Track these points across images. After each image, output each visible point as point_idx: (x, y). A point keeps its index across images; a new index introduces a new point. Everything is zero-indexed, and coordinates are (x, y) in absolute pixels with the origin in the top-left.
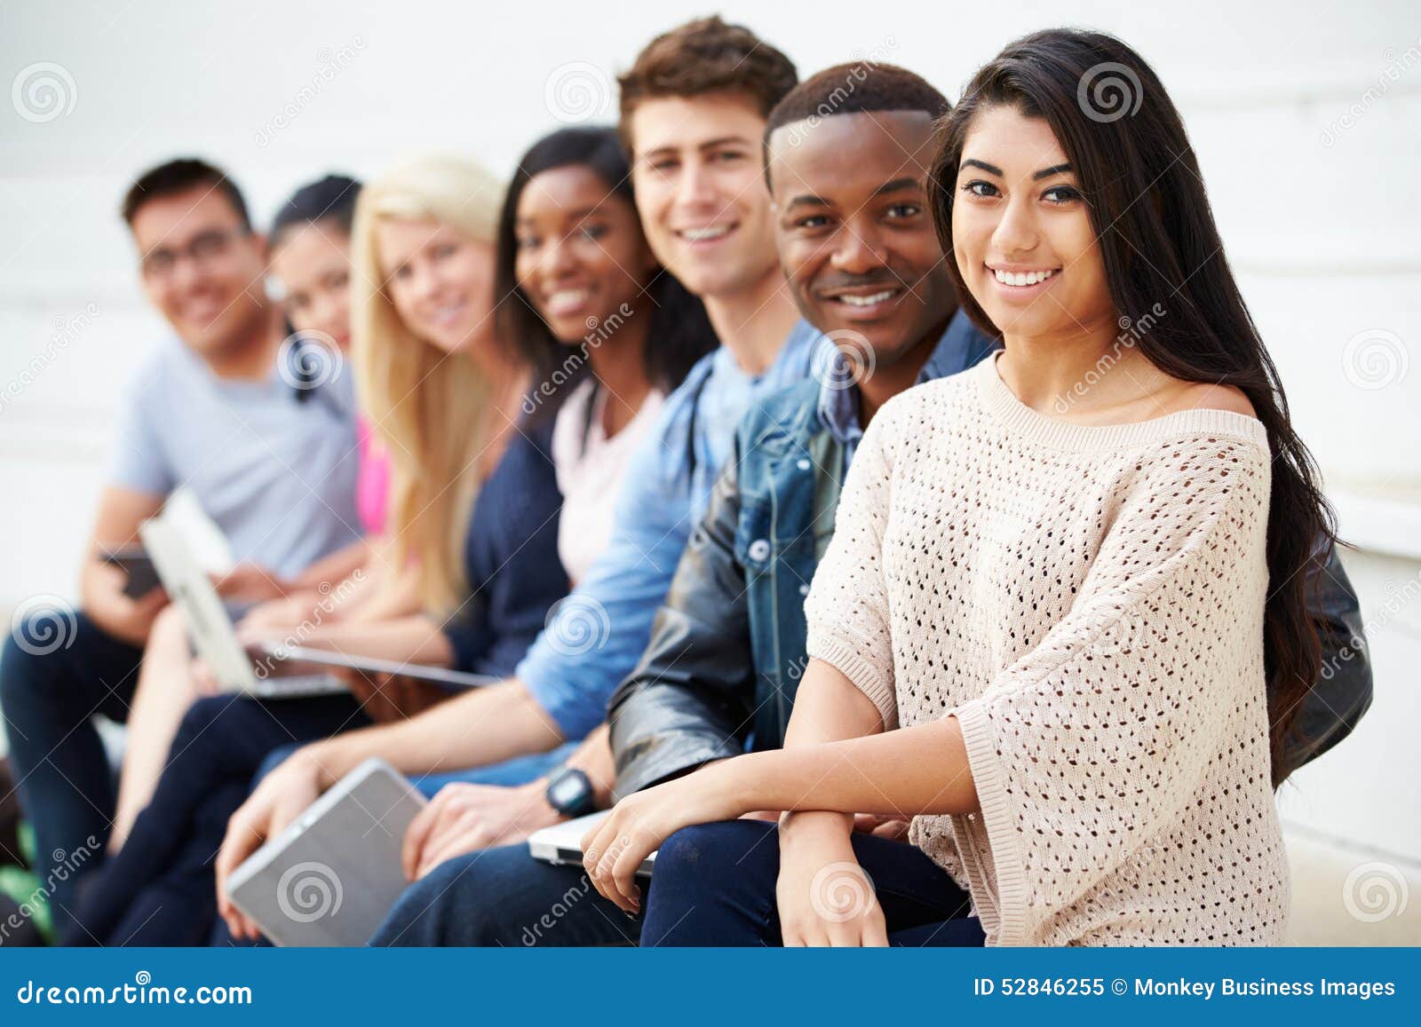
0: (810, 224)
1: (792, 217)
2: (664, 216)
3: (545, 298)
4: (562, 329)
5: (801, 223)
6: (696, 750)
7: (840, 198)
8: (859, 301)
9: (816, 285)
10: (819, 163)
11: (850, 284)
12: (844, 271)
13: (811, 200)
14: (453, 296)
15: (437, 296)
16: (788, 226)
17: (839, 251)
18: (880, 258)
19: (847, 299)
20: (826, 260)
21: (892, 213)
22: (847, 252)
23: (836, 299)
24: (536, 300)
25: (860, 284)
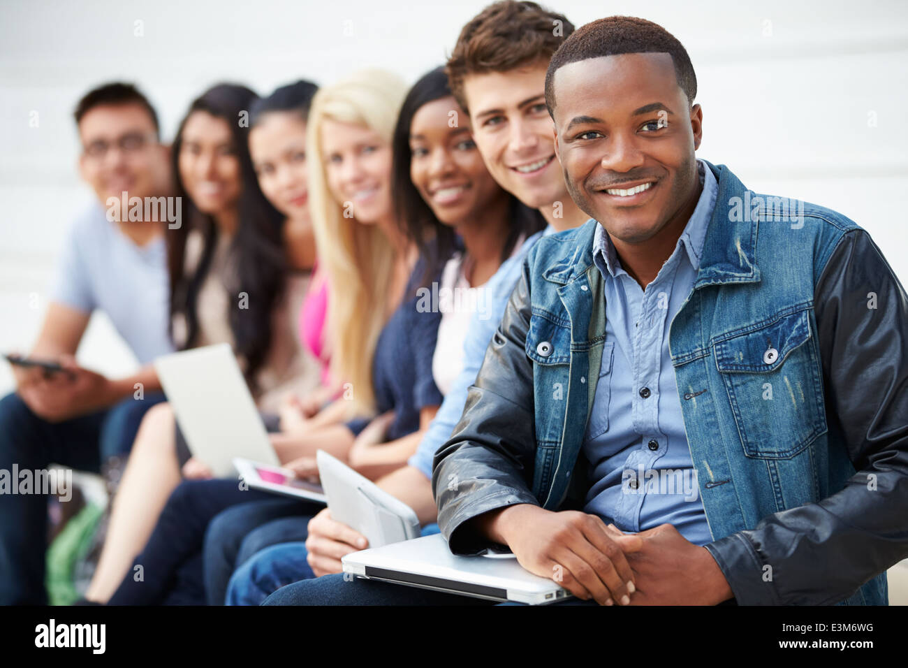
0: (585, 137)
1: (571, 133)
2: (500, 158)
3: (432, 194)
4: (443, 215)
5: (579, 136)
6: (507, 495)
7: (608, 118)
8: (623, 193)
9: (589, 183)
10: (590, 92)
11: (616, 181)
12: (611, 171)
13: (586, 120)
14: (369, 182)
15: (358, 181)
16: (569, 140)
17: (607, 157)
18: (640, 161)
19: (613, 192)
20: (599, 163)
21: (645, 128)
22: (615, 155)
23: (604, 192)
24: (424, 195)
25: (625, 180)
